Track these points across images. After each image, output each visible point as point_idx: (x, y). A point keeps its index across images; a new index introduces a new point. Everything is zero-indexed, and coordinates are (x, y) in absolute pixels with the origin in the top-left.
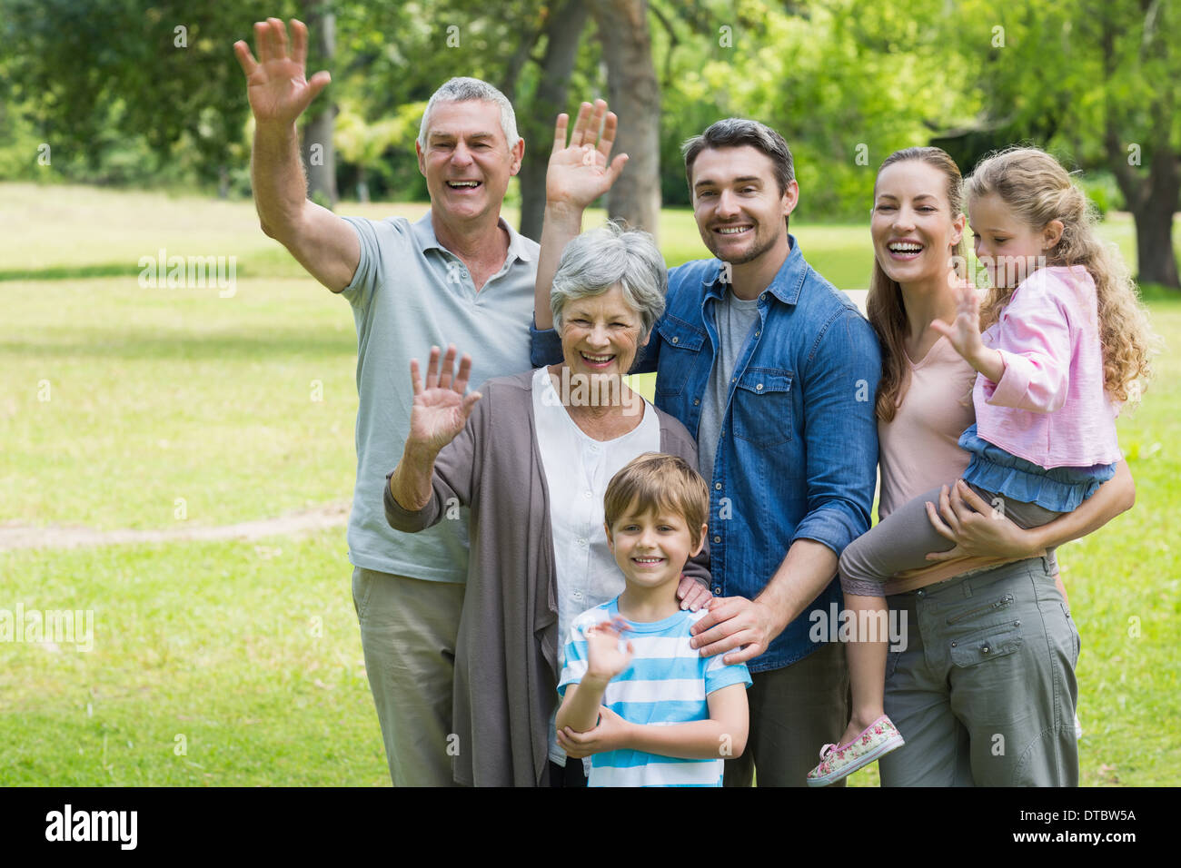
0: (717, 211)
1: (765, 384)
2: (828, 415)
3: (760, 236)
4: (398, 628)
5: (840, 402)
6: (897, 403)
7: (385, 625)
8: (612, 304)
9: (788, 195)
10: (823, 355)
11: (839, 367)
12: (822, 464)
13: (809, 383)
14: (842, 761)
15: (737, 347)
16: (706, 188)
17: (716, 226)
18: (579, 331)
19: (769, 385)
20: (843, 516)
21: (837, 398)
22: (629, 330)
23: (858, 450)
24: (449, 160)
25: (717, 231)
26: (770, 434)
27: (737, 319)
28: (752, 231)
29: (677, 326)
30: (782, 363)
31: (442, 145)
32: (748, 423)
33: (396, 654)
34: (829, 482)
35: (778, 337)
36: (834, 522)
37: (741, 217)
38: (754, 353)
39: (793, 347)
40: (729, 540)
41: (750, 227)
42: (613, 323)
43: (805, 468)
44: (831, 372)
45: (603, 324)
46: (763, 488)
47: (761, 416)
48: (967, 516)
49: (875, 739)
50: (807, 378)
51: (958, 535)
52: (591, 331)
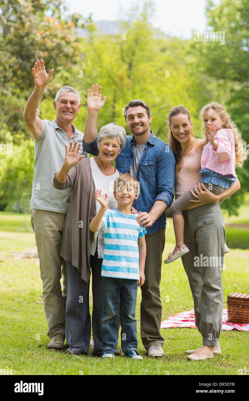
0: (134, 122)
1: (148, 163)
2: (163, 170)
3: (145, 128)
4: (47, 224)
5: (166, 167)
6: (181, 167)
7: (43, 223)
8: (114, 141)
9: (150, 118)
10: (162, 155)
11: (166, 158)
12: (162, 182)
13: (159, 162)
14: (174, 256)
15: (139, 156)
16: (130, 117)
17: (133, 126)
18: (105, 147)
19: (149, 163)
20: (167, 194)
21: (166, 166)
22: (118, 148)
23: (171, 178)
24: (65, 106)
25: (134, 127)
26: (149, 176)
27: (138, 150)
28: (142, 127)
29: (123, 151)
30: (152, 158)
31: (63, 102)
32: (143, 174)
33: (46, 231)
34: (164, 186)
35: (150, 153)
36: (165, 196)
37: (140, 123)
38: (144, 156)
39: (155, 154)
40: (137, 203)
41: (142, 126)
42: (114, 146)
43: (157, 183)
44: (164, 159)
45: (112, 145)
46: (146, 190)
47: (147, 171)
48: (202, 192)
49: (183, 250)
50: (158, 161)
51: (200, 197)
52: (108, 147)
